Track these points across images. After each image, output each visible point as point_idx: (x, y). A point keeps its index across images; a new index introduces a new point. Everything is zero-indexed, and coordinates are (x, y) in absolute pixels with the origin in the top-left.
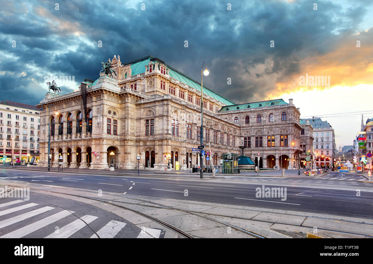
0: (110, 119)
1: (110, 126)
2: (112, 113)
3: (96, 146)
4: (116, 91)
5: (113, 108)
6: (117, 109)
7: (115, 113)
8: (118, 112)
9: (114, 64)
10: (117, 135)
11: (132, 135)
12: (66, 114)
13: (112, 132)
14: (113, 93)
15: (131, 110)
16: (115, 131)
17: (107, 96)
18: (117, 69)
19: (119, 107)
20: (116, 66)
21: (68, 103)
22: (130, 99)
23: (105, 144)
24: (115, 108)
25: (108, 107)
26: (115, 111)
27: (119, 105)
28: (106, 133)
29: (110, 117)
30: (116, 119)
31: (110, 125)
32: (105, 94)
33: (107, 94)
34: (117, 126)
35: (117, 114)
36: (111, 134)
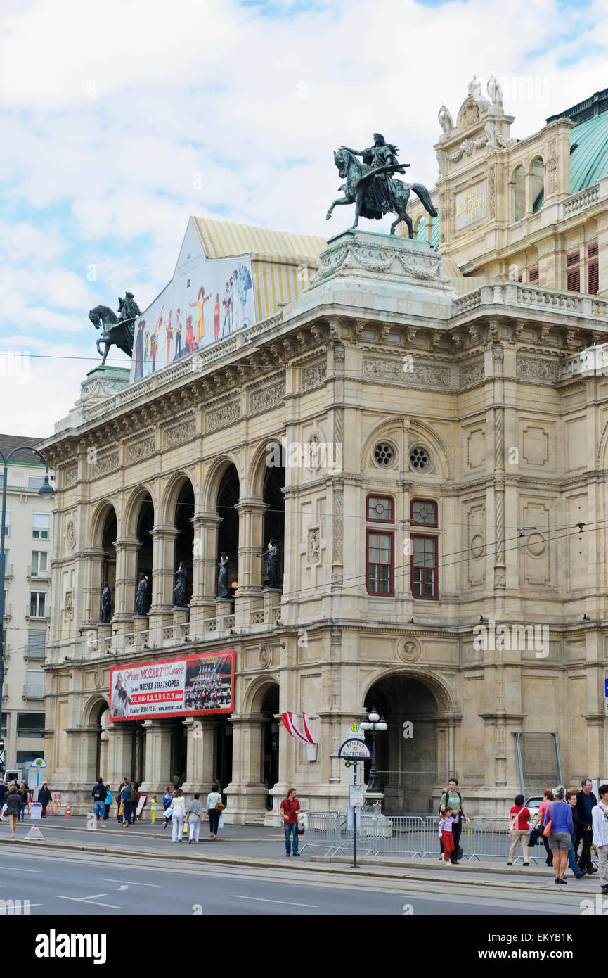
0: (390, 499)
1: (385, 541)
2: (402, 457)
3: (304, 677)
4: (416, 317)
5: (407, 423)
6: (438, 428)
7: (419, 458)
8: (442, 446)
9: (469, 137)
10: (436, 597)
11: (537, 595)
12: (168, 486)
13: (402, 582)
14: (401, 330)
15: (524, 425)
16: (427, 571)
17: (361, 354)
18: (485, 163)
19: (448, 415)
20: (482, 146)
21: (175, 420)
22: (510, 354)
23: (353, 659)
24: (418, 424)
25: (375, 421)
26: (424, 440)
27: (449, 398)
28: (354, 592)
29: (389, 482)
30: (429, 494)
31: (391, 534)
32: (345, 343)
33: (360, 345)
34: (434, 538)
35: (437, 458)
36: (392, 594)
